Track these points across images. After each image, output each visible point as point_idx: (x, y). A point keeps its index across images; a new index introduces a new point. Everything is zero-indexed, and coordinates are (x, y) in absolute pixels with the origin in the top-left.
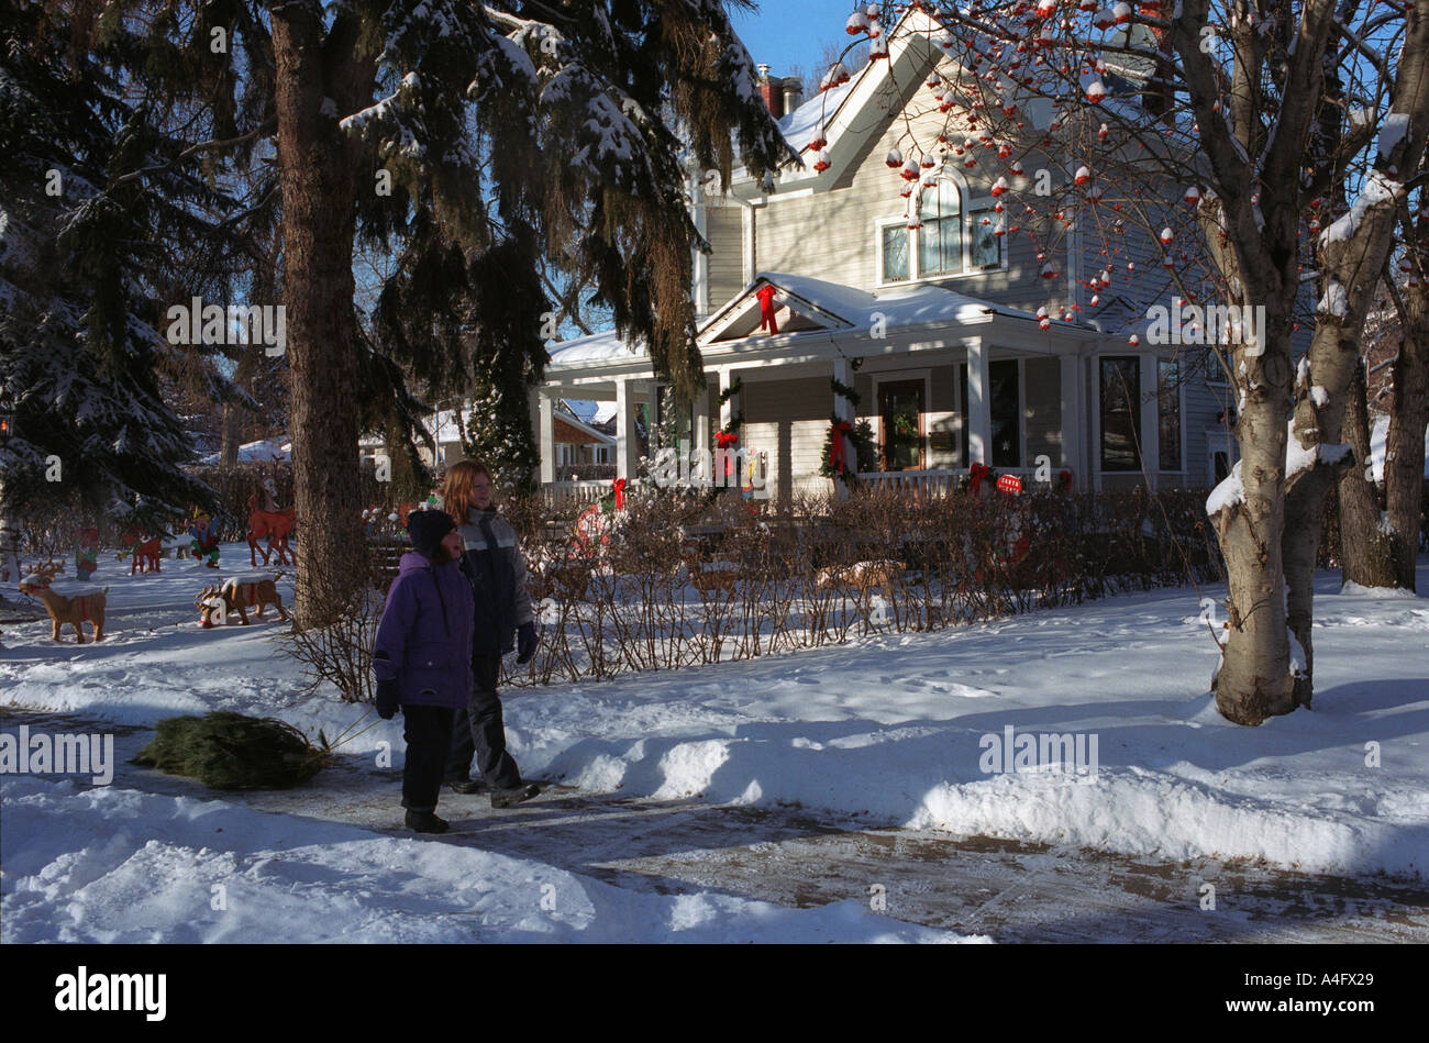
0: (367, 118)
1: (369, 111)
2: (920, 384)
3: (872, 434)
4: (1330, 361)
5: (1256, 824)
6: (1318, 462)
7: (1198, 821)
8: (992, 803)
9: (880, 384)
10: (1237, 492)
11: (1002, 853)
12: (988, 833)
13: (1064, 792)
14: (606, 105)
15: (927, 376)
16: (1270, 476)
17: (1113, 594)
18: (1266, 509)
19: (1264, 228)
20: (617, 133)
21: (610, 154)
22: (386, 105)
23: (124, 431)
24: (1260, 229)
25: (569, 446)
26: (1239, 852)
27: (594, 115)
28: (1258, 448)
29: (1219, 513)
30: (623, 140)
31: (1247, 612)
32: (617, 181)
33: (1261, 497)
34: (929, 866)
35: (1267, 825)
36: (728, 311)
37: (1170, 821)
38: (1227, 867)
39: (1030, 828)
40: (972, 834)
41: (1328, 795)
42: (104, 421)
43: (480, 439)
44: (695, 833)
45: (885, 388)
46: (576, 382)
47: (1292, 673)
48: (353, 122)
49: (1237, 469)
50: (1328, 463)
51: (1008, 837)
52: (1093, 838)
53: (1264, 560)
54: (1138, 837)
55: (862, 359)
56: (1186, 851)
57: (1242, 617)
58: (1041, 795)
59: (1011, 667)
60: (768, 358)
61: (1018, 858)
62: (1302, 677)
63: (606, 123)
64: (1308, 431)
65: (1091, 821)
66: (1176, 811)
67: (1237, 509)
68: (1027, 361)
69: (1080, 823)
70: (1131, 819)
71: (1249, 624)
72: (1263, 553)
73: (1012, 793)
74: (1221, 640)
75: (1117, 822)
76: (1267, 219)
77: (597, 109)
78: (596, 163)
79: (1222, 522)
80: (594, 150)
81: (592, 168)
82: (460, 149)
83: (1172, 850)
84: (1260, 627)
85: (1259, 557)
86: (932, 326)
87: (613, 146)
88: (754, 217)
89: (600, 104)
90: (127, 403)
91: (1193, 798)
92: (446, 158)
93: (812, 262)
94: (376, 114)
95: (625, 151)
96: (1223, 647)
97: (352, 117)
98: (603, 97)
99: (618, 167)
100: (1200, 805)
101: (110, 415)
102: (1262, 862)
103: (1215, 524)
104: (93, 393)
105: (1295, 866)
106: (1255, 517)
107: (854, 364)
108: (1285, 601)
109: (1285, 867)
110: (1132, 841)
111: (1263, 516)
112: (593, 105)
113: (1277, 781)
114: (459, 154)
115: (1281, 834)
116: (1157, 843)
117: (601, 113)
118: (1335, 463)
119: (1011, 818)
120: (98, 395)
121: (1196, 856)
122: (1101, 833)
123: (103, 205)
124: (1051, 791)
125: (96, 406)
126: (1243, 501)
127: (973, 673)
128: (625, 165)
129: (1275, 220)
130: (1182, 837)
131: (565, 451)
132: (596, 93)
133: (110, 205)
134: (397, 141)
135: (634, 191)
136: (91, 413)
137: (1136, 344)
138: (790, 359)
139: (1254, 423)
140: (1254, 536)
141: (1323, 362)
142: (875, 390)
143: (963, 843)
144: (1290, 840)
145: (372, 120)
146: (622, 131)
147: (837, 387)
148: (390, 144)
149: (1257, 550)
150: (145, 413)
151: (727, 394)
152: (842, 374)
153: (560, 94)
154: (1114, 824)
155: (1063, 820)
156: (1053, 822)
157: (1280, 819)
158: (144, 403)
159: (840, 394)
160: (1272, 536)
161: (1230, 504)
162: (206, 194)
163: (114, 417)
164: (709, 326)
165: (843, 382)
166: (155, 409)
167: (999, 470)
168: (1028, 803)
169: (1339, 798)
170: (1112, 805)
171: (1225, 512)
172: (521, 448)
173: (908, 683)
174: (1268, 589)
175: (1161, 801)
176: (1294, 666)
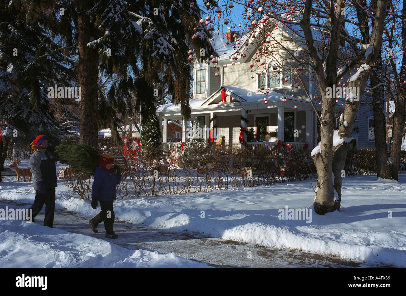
0: (95, 43)
1: (96, 41)
2: (267, 118)
3: (254, 132)
4: (349, 114)
5: (301, 240)
6: (344, 142)
7: (286, 238)
8: (235, 232)
9: (257, 118)
10: (319, 150)
11: (233, 245)
12: (233, 240)
13: (254, 229)
14: (162, 40)
15: (269, 115)
16: (328, 146)
17: (311, 178)
18: (327, 155)
19: (326, 78)
20: (165, 48)
21: (162, 53)
22: (100, 40)
23: (41, 125)
24: (325, 77)
25: (179, 133)
26: (296, 247)
27: (159, 43)
28: (325, 138)
29: (314, 156)
30: (166, 50)
31: (322, 183)
32: (164, 61)
33: (326, 152)
34: (212, 247)
35: (304, 240)
36: (213, 96)
37: (279, 238)
38: (291, 251)
39: (244, 239)
40: (228, 239)
41: (327, 233)
42: (36, 122)
43: (145, 130)
44: (156, 236)
45: (258, 119)
46: (175, 114)
47: (334, 201)
48: (91, 44)
49: (320, 144)
50: (347, 143)
51: (237, 241)
52: (259, 242)
53: (326, 169)
54: (270, 242)
55: (251, 110)
56: (282, 246)
57: (320, 184)
58: (248, 230)
59: (265, 197)
60: (228, 109)
61: (236, 246)
62: (337, 202)
63: (162, 45)
64: (342, 134)
65: (259, 237)
66: (281, 236)
67: (319, 155)
68: (297, 112)
69: (257, 238)
70: (270, 237)
71: (322, 186)
72: (326, 167)
73: (241, 229)
74: (315, 191)
75: (266, 238)
76: (328, 75)
77: (159, 41)
78: (159, 55)
79: (315, 158)
80: (158, 53)
81: (157, 57)
82: (120, 52)
83: (279, 246)
84: (325, 187)
85: (325, 168)
86: (274, 101)
87: (163, 51)
88: (223, 70)
89: (161, 40)
90: (43, 117)
91: (286, 232)
92: (116, 54)
93: (243, 83)
94: (97, 42)
95: (167, 52)
96: (316, 193)
97: (90, 43)
98: (162, 38)
99: (164, 57)
100: (287, 234)
101: (38, 121)
102: (301, 250)
103: (313, 159)
104: (34, 114)
105: (309, 251)
106: (324, 157)
107: (247, 112)
108: (333, 181)
109: (306, 252)
110: (269, 243)
111: (326, 157)
112: (159, 40)
113: (316, 229)
114: (119, 53)
115: (307, 243)
116: (275, 244)
117: (161, 42)
118: (349, 143)
119: (239, 236)
120: (35, 115)
121: (284, 248)
122: (261, 241)
123: (34, 64)
124: (250, 229)
125: (34, 118)
126: (321, 152)
127: (254, 198)
128: (167, 56)
129: (330, 76)
130: (282, 243)
131: (178, 134)
132: (160, 37)
133: (36, 64)
134: (103, 49)
135: (169, 64)
136: (33, 120)
137: (296, 108)
138: (234, 110)
139: (324, 131)
140: (323, 162)
141: (347, 115)
142: (255, 119)
143: (225, 242)
144: (309, 244)
145: (96, 43)
146: (166, 47)
147: (242, 118)
148: (101, 50)
149: (324, 166)
150: (48, 120)
151: (212, 119)
152: (244, 114)
153: (150, 37)
154: (265, 239)
155: (252, 237)
156: (250, 237)
157: (307, 239)
158: (48, 117)
159: (243, 120)
160: (328, 162)
161: (317, 153)
162: (68, 61)
163: (39, 121)
164: (208, 100)
165: (244, 117)
166: (50, 119)
167: (286, 142)
168: (244, 232)
169: (329, 234)
170: (265, 233)
171: (315, 155)
172: (156, 133)
173: (233, 200)
174: (327, 177)
175: (278, 233)
176: (335, 199)
